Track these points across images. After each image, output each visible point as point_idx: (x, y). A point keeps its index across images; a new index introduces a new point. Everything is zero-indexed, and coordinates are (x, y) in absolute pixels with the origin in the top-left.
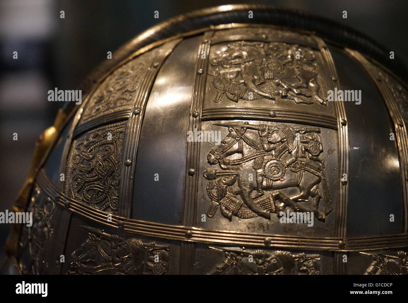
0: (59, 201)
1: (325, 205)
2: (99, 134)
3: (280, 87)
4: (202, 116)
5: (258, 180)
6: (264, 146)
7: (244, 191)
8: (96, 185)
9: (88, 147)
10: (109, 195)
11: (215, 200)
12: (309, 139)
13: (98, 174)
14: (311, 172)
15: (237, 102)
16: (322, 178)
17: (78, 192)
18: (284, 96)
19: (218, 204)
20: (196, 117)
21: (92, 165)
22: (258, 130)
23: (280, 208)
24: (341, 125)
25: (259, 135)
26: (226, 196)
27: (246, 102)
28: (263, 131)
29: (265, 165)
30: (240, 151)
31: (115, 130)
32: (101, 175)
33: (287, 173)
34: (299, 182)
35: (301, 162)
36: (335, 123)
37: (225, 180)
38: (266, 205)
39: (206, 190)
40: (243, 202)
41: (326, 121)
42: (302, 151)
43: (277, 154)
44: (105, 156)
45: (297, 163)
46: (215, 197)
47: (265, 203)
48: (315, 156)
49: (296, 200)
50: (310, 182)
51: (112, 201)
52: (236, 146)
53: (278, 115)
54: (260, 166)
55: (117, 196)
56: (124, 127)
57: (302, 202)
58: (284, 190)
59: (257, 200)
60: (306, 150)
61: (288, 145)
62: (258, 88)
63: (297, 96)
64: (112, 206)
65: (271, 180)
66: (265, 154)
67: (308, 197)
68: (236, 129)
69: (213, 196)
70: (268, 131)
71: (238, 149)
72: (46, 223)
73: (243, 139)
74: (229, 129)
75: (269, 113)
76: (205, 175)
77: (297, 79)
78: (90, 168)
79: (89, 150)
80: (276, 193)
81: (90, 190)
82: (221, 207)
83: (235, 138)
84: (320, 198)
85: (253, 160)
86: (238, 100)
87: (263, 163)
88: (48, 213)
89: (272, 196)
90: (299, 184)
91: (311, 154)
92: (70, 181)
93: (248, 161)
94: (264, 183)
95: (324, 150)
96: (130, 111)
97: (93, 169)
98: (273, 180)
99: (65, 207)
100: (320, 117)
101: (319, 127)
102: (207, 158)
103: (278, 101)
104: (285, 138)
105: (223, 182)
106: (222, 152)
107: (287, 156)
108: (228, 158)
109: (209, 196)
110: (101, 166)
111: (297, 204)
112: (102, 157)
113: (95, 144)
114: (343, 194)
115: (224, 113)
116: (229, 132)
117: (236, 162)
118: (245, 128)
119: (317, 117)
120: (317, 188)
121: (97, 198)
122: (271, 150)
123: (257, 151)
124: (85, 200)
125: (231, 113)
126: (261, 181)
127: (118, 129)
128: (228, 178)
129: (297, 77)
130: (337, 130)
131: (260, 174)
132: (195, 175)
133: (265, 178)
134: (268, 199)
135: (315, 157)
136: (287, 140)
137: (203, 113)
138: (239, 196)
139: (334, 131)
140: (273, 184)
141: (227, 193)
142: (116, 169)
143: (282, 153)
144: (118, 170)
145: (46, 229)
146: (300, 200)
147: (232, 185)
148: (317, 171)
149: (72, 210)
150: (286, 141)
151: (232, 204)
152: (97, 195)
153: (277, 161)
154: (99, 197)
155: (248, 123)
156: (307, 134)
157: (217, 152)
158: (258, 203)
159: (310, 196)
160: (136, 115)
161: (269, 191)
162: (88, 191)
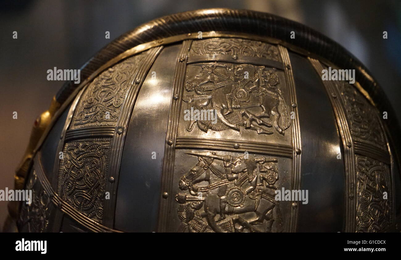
0: (52, 199)
1: (277, 227)
2: (87, 144)
3: (245, 116)
4: (176, 145)
5: (222, 206)
6: (228, 176)
7: (208, 215)
8: (84, 193)
9: (78, 155)
10: (95, 205)
11: (184, 221)
12: (267, 169)
13: (86, 184)
14: (267, 199)
15: (206, 132)
16: (276, 204)
17: (69, 195)
18: (248, 127)
19: (187, 224)
20: (170, 145)
21: (81, 174)
22: (223, 160)
23: (239, 231)
24: (296, 154)
25: (224, 165)
26: (194, 218)
27: (214, 133)
28: (228, 162)
29: (228, 193)
30: (207, 179)
31: (101, 145)
32: (89, 185)
33: (246, 201)
34: (256, 208)
35: (259, 190)
36: (290, 152)
37: (193, 205)
38: (227, 227)
39: (177, 212)
40: (207, 225)
41: (282, 151)
42: (260, 179)
43: (239, 183)
44: (92, 168)
45: (255, 191)
46: (185, 218)
47: (226, 226)
48: (271, 184)
49: (252, 223)
50: (266, 208)
51: (98, 211)
52: (204, 175)
53: (242, 147)
54: (223, 193)
55: (102, 207)
56: (109, 144)
57: (258, 225)
58: (243, 215)
59: (220, 222)
60: (264, 179)
61: (249, 175)
62: (226, 119)
63: (259, 126)
64: (98, 216)
65: (233, 206)
66: (228, 183)
67: (263, 220)
68: (205, 159)
69: (182, 217)
70: (232, 161)
71: (206, 178)
72: (42, 214)
73: (210, 169)
74: (198, 158)
75: (234, 145)
76: (176, 199)
77: (261, 108)
78: (80, 177)
79: (79, 159)
80: (235, 217)
81: (79, 196)
82: (189, 227)
83: (203, 167)
84: (274, 221)
85: (218, 188)
86: (207, 131)
87: (226, 191)
88: (44, 205)
89: (233, 219)
90: (256, 209)
91: (268, 183)
92: (62, 183)
93: (214, 189)
94: (227, 208)
95: (279, 178)
96: (114, 129)
97: (82, 178)
98: (234, 207)
99: (57, 206)
100: (278, 148)
101: (276, 157)
102: (179, 184)
103: (243, 133)
104: (246, 169)
105: (191, 207)
106: (192, 179)
107: (247, 185)
108: (196, 185)
109: (179, 217)
110: (88, 177)
111: (253, 226)
112: (90, 169)
113: (84, 154)
114: (293, 218)
115: (195, 143)
116: (198, 161)
117: (203, 190)
118: (212, 159)
119: (275, 147)
120: (272, 212)
121: (85, 205)
122: (234, 180)
123: (222, 180)
124: (75, 204)
125: (201, 144)
126: (224, 207)
127: (104, 144)
128: (196, 203)
129: (261, 106)
130: (292, 158)
131: (223, 201)
132: (168, 198)
133: (227, 204)
134: (229, 223)
135: (271, 186)
136: (248, 170)
137: (177, 142)
138: (204, 219)
139: (289, 160)
140: (234, 210)
141: (194, 216)
142: (101, 183)
143: (243, 182)
144: (103, 184)
145: (42, 218)
146: (256, 223)
147: (198, 209)
148: (272, 198)
149: (64, 211)
150: (246, 171)
151: (198, 226)
152: (85, 203)
153: (239, 189)
154: (87, 205)
155: (215, 154)
156: (265, 164)
157: (187, 179)
158: (221, 225)
159: (265, 219)
160: (119, 134)
161: (230, 215)
162: (77, 197)
